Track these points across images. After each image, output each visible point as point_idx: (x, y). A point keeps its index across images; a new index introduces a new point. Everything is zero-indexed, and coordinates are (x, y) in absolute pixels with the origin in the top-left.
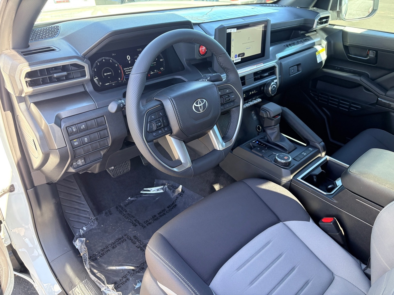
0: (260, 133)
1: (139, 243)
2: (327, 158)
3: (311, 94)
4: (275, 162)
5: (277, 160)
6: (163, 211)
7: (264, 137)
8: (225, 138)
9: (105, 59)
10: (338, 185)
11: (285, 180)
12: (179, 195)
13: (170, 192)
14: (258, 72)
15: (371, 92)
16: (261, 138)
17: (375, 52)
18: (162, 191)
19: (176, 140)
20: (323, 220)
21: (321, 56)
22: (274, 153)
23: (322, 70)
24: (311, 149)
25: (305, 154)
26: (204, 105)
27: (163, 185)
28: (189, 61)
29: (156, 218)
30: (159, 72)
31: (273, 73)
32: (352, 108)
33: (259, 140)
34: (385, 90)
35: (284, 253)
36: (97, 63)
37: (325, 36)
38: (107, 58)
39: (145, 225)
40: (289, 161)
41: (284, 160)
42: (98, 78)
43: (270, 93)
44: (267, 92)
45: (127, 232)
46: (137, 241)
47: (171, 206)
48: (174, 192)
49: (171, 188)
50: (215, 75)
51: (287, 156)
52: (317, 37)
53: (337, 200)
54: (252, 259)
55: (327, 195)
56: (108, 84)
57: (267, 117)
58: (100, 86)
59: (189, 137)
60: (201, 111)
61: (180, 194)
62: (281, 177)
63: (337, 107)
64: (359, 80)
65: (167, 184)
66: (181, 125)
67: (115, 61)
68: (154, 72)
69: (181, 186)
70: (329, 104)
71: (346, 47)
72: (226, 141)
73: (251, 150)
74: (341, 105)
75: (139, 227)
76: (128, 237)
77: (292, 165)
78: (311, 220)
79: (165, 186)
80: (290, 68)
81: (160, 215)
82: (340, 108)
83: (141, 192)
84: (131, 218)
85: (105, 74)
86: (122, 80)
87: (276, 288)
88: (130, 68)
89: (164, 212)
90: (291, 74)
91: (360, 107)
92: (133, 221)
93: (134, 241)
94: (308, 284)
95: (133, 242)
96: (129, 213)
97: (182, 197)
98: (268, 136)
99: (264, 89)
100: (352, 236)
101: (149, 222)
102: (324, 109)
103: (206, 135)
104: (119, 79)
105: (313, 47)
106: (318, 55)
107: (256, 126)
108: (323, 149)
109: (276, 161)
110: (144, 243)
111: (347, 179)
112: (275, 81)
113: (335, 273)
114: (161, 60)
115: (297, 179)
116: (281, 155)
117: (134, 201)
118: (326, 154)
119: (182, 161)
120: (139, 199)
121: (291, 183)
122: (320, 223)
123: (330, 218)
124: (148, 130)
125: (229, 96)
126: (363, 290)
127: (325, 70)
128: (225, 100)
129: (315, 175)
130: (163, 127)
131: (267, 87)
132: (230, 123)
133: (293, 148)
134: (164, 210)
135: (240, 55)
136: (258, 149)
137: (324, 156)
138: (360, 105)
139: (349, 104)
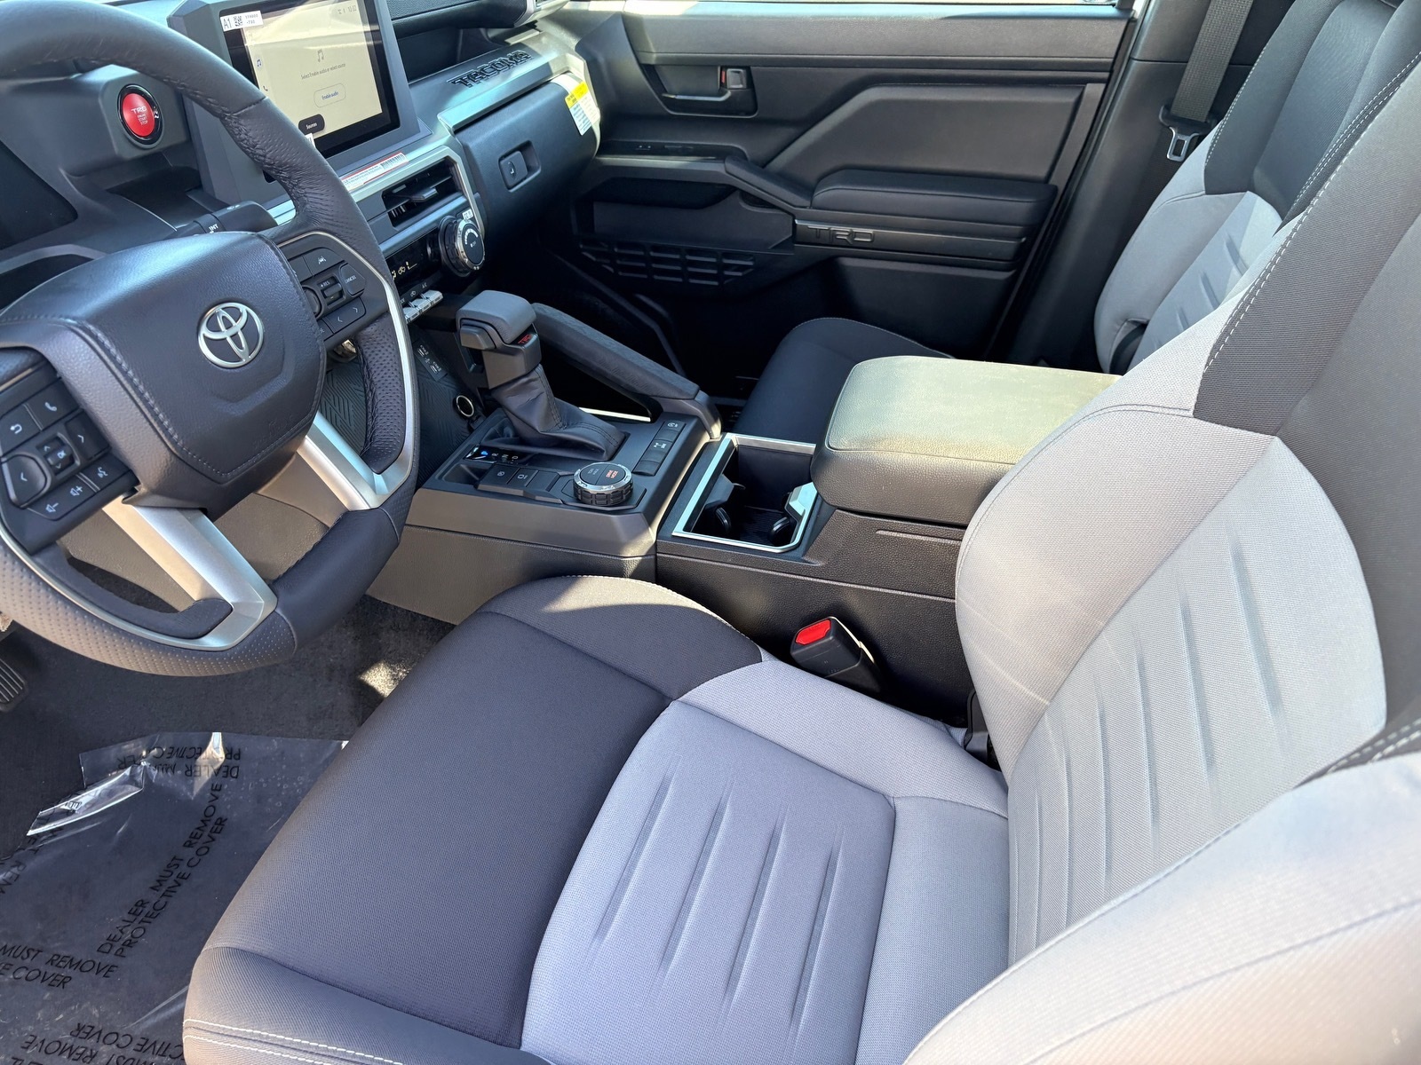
0: (473, 422)
1: (114, 1046)
2: (731, 442)
3: (585, 253)
4: (579, 501)
5: (584, 492)
6: (172, 869)
7: (502, 428)
8: (374, 454)
10: (801, 514)
11: (636, 551)
12: (221, 774)
13: (171, 780)
14: (395, 191)
15: (772, 206)
16: (492, 437)
17: (741, 70)
18: (133, 791)
19: (164, 513)
20: (800, 640)
21: (583, 109)
22: (561, 473)
23: (599, 161)
24: (676, 426)
25: (664, 446)
26: (249, 328)
27: (126, 767)
28: (87, 175)
29: (148, 908)
31: (450, 188)
32: (727, 273)
33: (484, 443)
34: (807, 190)
35: (726, 802)
37: (573, 42)
39: (109, 959)
40: (627, 480)
41: (609, 482)
43: (464, 263)
44: (454, 262)
45: (30, 1028)
46: (101, 1042)
47: (200, 832)
48: (191, 772)
49: (173, 760)
50: (238, 210)
51: (615, 469)
52: (546, 49)
53: (820, 558)
54: (631, 873)
55: (786, 554)
57: (493, 346)
59: (227, 484)
60: (244, 354)
61: (225, 769)
62: (616, 546)
63: (680, 280)
64: (723, 171)
65: (144, 753)
66: (170, 437)
69: (217, 738)
70: (655, 277)
71: (649, 70)
72: (382, 468)
73: (476, 487)
74: (691, 269)
75: (79, 979)
76: (46, 1043)
77: (637, 494)
78: (764, 654)
79: (140, 764)
80: (502, 162)
81: (163, 889)
82: (693, 281)
83: (31, 833)
84: (28, 960)
87: (748, 930)
89: (176, 873)
90: (510, 184)
91: (751, 263)
92: (43, 969)
93: (81, 1050)
94: (836, 864)
95: (81, 1054)
96: (4, 944)
97: (236, 777)
98: (516, 422)
99: (436, 254)
100: (894, 658)
101: (122, 942)
102: (643, 298)
103: (291, 462)
105: (548, 82)
106: (575, 109)
107: (452, 399)
108: (709, 414)
109: (580, 496)
110: (137, 1033)
111: (831, 476)
112: (468, 214)
113: (891, 792)
115: (674, 534)
116: (592, 470)
117: (9, 884)
118: (724, 430)
119: (229, 598)
120: (33, 864)
121: (656, 557)
122: (794, 653)
123: (820, 624)
124: (13, 496)
125: (333, 278)
126: (986, 807)
127: (609, 160)
128: (325, 297)
129: (719, 506)
130: (83, 469)
131: (447, 243)
132: (371, 390)
133: (618, 440)
134: (176, 861)
135: (309, 127)
136: (500, 474)
137: (721, 440)
138: (751, 255)
139: (714, 260)
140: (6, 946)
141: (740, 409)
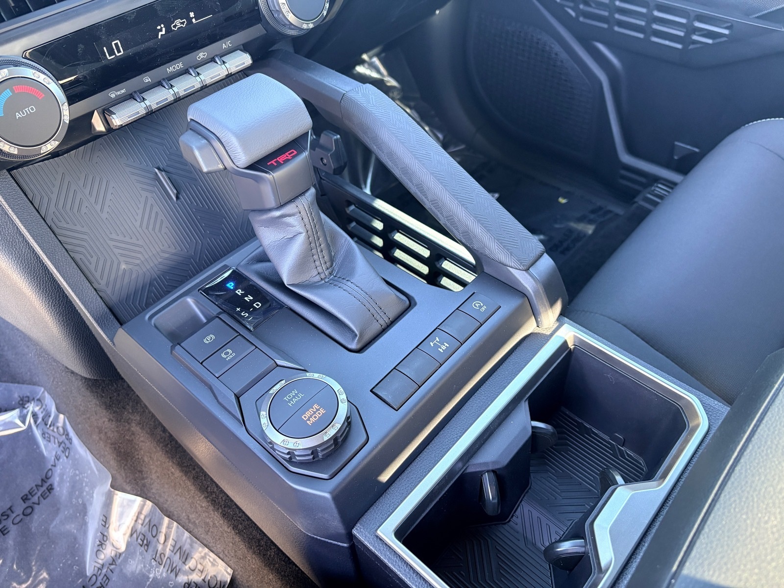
22: (280, 362)
24: (485, 307)
32: (695, 37)
57: (222, 167)
63: (641, 36)
70: (616, 29)
73: (172, 349)
74: (656, 26)
82: (655, 39)
91: (726, 32)
102: (601, 47)
115: (379, 532)
118: (563, 319)
121: (353, 546)
138: (726, 21)
139: (684, 21)
141: (672, 185)
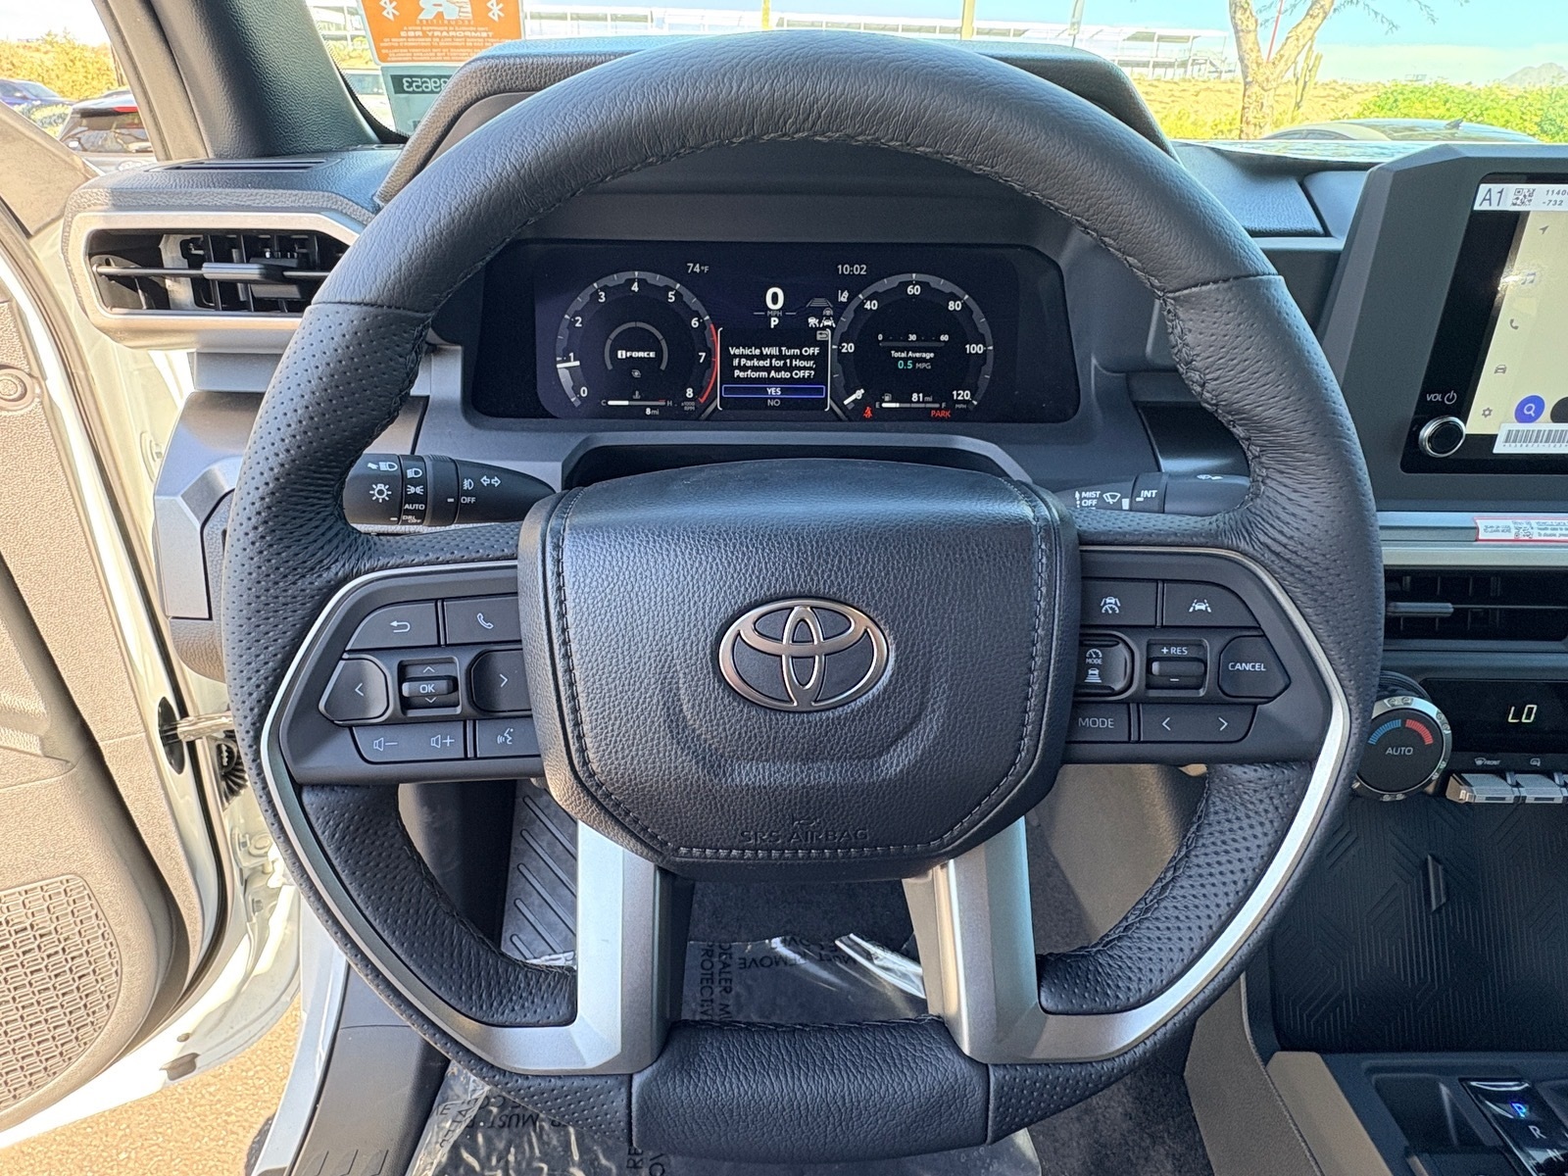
9: (642, 282)
28: (1115, 374)
30: (940, 409)
36: (596, 292)
38: (657, 280)
42: (577, 363)
56: (626, 403)
58: (577, 404)
67: (693, 302)
68: (908, 405)
73: (1407, 1153)
85: (622, 354)
86: (702, 401)
88: (766, 351)
96: (730, 1003)
104: (690, 393)
114: (976, 349)
124: (323, 701)
125: (1199, 647)
140: (727, 1006)
